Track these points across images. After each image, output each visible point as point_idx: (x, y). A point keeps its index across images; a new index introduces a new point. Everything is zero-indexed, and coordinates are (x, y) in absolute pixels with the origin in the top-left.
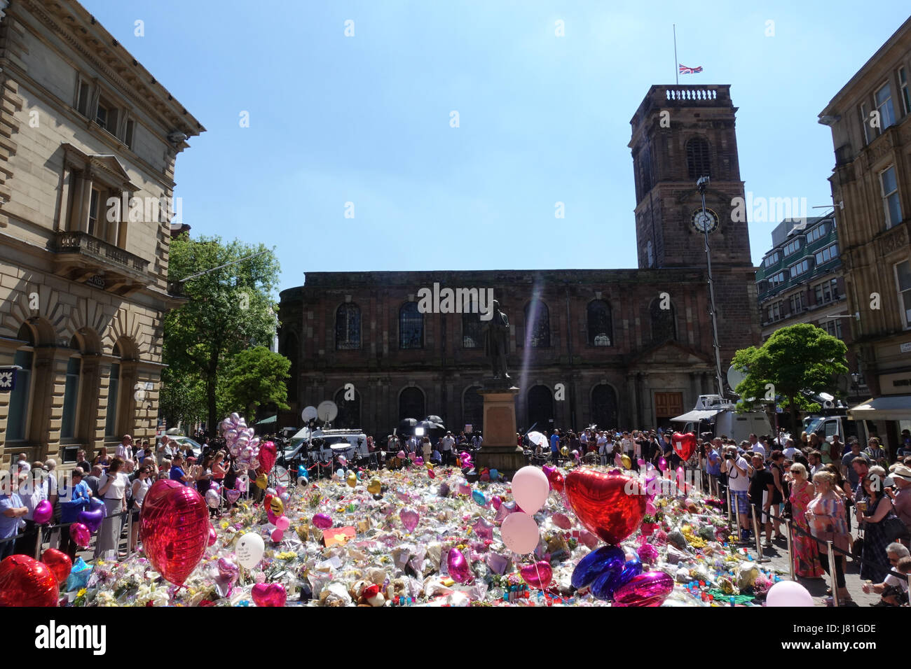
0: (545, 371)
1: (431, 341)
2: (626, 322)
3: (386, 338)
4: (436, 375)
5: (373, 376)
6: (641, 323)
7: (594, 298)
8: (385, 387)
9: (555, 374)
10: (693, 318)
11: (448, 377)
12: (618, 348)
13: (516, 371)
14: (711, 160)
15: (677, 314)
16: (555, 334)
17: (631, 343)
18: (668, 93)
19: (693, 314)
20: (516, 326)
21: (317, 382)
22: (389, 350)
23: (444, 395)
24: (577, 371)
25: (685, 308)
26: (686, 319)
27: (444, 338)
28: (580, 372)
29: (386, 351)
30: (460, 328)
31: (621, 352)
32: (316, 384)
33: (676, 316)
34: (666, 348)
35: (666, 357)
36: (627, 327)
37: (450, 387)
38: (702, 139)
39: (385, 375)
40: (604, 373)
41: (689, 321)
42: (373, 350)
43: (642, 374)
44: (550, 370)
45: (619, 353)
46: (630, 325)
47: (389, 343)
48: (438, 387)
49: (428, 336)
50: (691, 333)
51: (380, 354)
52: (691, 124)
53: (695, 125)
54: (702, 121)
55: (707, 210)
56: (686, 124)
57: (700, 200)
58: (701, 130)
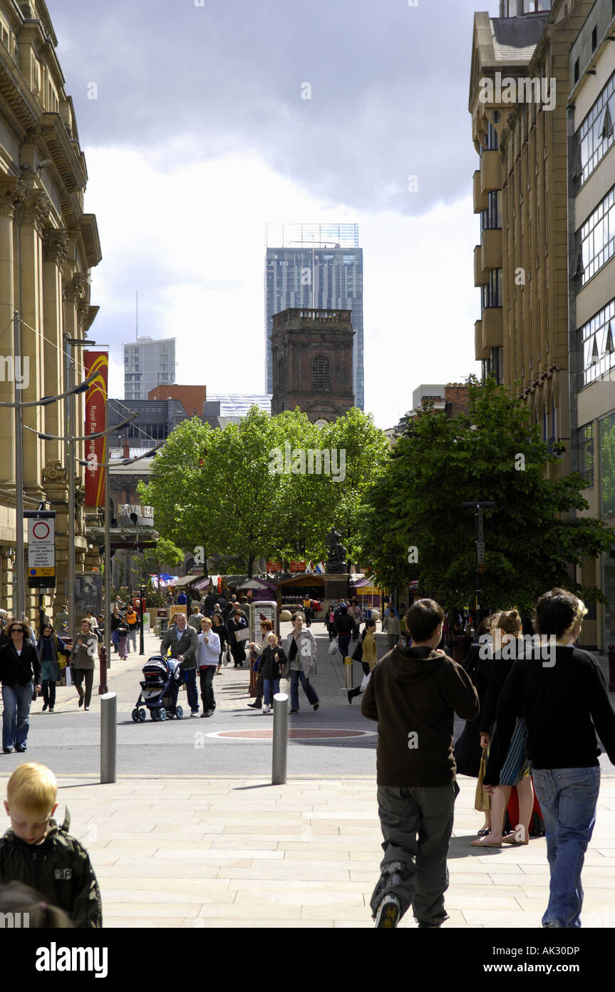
14: (331, 375)
38: (326, 357)
52: (317, 344)
53: (321, 344)
54: (326, 342)
55: (324, 418)
56: (314, 344)
57: (320, 409)
58: (324, 350)
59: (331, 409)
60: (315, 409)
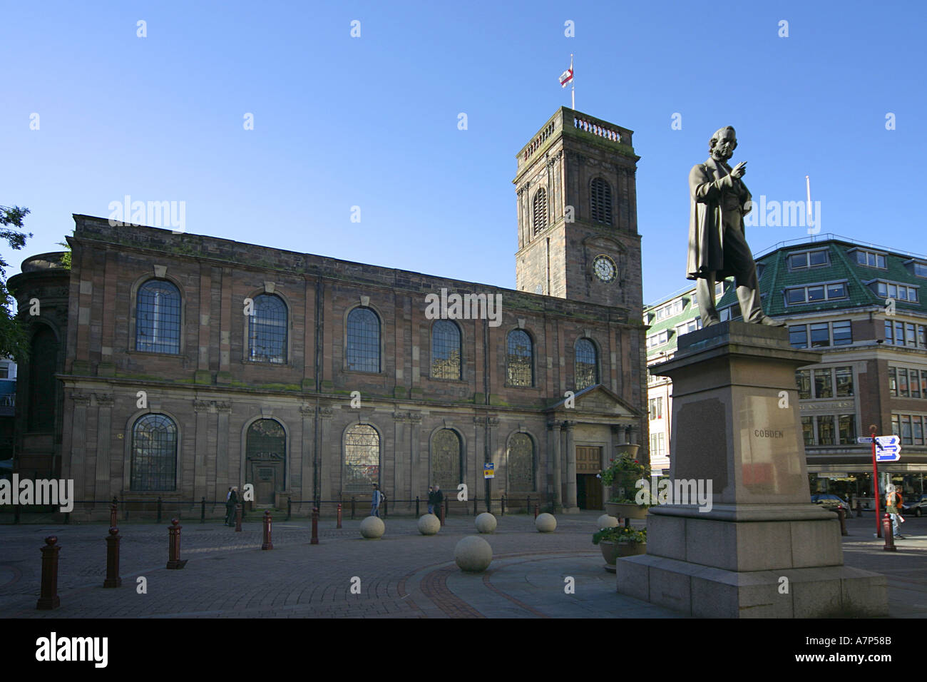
0: (456, 410)
1: (299, 354)
2: (550, 360)
3: (225, 342)
4: (307, 404)
5: (203, 397)
6: (566, 364)
7: (517, 327)
8: (223, 416)
9: (467, 416)
10: (617, 366)
11: (323, 409)
12: (540, 390)
13: (418, 408)
14: (613, 206)
15: (602, 357)
16: (469, 365)
17: (554, 386)
18: (576, 121)
19: (617, 360)
20: (421, 349)
21: (97, 399)
22: (232, 360)
23: (317, 433)
24: (494, 413)
25: (610, 352)
26: (610, 365)
27: (319, 350)
28: (496, 415)
29: (225, 361)
30: (343, 341)
31: (543, 395)
32: (94, 403)
33: (600, 360)
34: (595, 395)
35: (594, 404)
36: (550, 366)
37: (326, 424)
38: (606, 181)
39: (222, 397)
40: (524, 419)
41: (614, 367)
42: (204, 359)
43: (569, 422)
44: (461, 410)
45: (542, 397)
46: (554, 365)
47: (232, 350)
48: (309, 421)
49: (294, 346)
50: (614, 381)
51: (215, 366)
52: (596, 162)
53: (600, 164)
54: (606, 162)
55: (607, 258)
56: (592, 161)
57: (602, 245)
58: (605, 171)
59: (615, 248)
60: (597, 244)
